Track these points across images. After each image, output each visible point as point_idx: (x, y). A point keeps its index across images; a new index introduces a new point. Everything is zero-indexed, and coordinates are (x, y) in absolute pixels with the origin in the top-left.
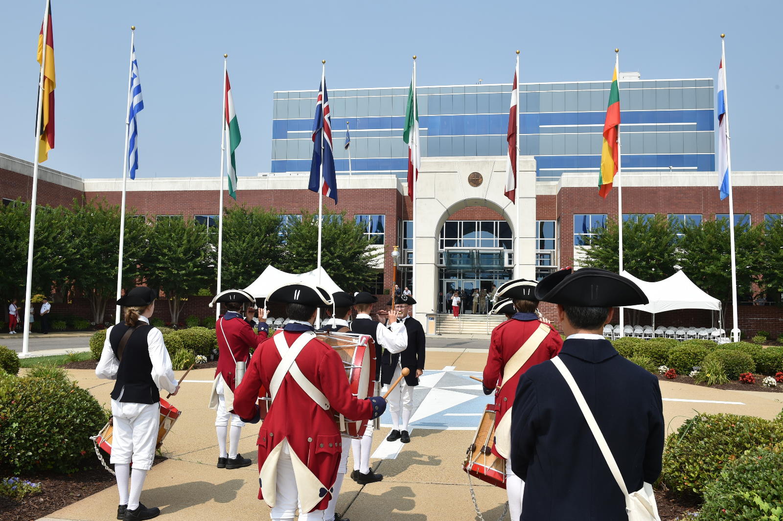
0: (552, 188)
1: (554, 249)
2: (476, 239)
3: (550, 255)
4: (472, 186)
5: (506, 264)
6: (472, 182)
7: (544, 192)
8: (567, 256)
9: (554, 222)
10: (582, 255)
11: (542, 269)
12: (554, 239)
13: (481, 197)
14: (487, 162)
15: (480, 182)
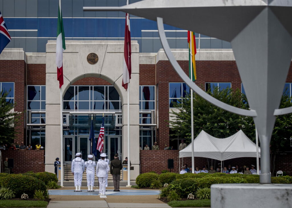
0: (152, 58)
1: (154, 109)
2: (90, 101)
3: (151, 114)
4: (90, 63)
5: (117, 125)
6: (90, 61)
7: (146, 62)
8: (164, 116)
9: (154, 87)
10: (173, 118)
11: (144, 127)
12: (154, 101)
13: (97, 72)
14: (102, 45)
15: (96, 61)
